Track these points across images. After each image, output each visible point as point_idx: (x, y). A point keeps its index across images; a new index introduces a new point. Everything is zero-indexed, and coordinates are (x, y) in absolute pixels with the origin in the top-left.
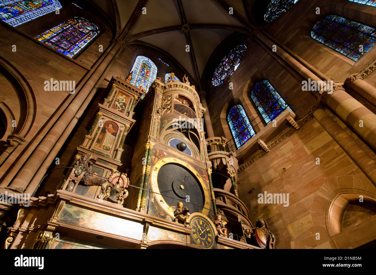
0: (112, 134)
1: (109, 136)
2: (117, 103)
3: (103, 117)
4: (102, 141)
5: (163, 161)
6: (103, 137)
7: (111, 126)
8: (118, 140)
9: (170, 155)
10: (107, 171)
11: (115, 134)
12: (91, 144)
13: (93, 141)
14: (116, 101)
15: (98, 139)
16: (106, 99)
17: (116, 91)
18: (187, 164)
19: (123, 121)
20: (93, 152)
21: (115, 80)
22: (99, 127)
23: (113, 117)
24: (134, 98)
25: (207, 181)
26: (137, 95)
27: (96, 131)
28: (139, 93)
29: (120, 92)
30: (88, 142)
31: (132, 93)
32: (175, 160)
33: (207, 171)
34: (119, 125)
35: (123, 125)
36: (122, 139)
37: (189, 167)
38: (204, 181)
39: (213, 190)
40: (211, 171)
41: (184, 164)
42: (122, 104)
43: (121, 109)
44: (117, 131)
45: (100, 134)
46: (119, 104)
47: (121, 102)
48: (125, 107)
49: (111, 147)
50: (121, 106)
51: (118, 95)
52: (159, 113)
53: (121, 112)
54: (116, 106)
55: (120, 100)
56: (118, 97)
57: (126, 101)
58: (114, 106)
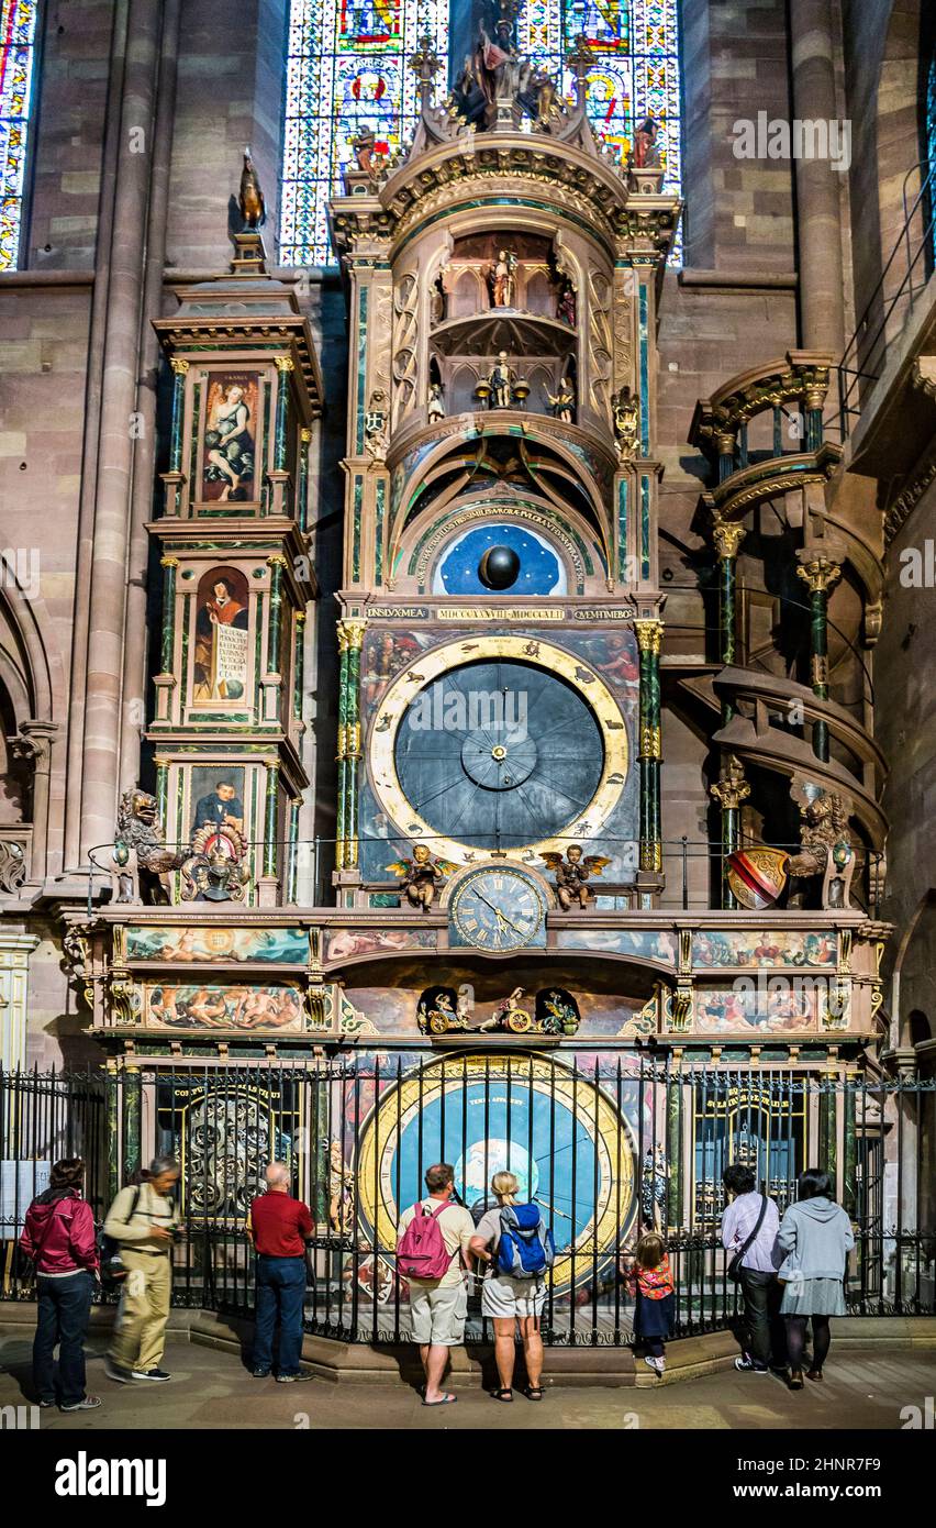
0: (235, 625)
2: (214, 455)
3: (183, 567)
4: (209, 668)
6: (211, 649)
7: (220, 588)
10: (255, 770)
11: (240, 621)
14: (208, 447)
15: (197, 665)
16: (166, 478)
17: (197, 386)
18: (527, 642)
19: (256, 545)
20: (191, 730)
21: (172, 332)
22: (187, 618)
23: (214, 551)
24: (280, 373)
25: (630, 684)
26: (284, 346)
27: (181, 639)
28: (289, 329)
29: (213, 377)
30: (170, 697)
31: (261, 347)
32: (469, 648)
33: (637, 632)
34: (247, 568)
35: (262, 564)
36: (271, 630)
37: (537, 652)
38: (614, 691)
39: (648, 716)
40: (653, 631)
41: (514, 646)
42: (234, 447)
43: (240, 481)
44: (245, 603)
45: (198, 642)
46: (224, 455)
47: (230, 441)
48: (252, 459)
49: (242, 681)
50: (236, 465)
51: (209, 407)
52: (369, 435)
53: (242, 495)
54: (214, 482)
55: (224, 428)
56: (212, 420)
57: (248, 417)
58: (210, 480)
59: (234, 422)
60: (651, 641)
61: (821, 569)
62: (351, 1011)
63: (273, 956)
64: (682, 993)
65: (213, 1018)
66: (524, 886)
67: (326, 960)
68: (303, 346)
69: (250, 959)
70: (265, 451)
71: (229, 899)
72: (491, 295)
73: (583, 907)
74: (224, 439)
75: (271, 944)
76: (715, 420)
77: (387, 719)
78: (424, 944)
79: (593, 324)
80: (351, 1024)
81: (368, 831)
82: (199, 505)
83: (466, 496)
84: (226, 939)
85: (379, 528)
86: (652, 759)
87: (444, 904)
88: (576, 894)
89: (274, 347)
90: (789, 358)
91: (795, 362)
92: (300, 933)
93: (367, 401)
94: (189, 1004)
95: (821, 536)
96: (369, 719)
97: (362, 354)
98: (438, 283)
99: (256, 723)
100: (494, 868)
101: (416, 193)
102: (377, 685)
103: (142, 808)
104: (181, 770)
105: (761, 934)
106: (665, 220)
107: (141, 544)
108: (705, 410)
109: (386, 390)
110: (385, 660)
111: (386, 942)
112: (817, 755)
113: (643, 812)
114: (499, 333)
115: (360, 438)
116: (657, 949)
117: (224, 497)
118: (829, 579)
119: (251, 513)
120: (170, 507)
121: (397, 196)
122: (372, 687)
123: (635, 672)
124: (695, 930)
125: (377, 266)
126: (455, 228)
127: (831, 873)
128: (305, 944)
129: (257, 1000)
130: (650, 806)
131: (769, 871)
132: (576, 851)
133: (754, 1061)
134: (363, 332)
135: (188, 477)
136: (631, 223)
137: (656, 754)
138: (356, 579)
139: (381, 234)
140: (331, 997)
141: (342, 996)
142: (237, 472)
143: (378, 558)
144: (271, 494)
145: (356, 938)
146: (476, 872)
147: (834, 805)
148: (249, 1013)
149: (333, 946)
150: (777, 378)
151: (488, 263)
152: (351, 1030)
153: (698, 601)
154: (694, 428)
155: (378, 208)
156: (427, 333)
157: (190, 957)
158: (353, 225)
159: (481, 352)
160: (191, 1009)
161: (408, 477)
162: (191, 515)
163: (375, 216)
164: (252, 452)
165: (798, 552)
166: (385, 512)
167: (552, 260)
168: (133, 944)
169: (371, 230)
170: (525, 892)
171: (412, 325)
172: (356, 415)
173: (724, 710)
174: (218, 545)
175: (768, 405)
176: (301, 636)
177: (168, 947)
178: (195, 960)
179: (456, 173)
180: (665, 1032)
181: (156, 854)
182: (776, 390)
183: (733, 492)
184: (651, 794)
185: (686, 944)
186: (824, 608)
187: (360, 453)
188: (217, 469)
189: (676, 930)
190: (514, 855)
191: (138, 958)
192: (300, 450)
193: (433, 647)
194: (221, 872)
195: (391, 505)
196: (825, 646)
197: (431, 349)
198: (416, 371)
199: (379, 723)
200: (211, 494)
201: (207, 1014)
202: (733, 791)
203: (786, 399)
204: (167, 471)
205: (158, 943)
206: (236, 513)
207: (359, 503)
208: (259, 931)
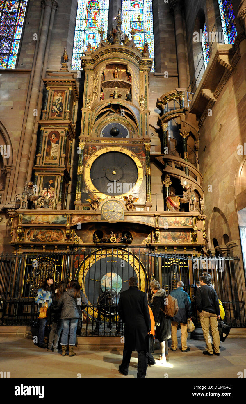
0: (56, 143)
1: (54, 145)
2: (54, 107)
3: (45, 131)
4: (49, 153)
5: (95, 156)
6: (50, 149)
7: (53, 135)
8: (61, 147)
9: (102, 146)
10: (58, 177)
11: (57, 143)
12: (43, 160)
13: (43, 156)
14: (53, 105)
15: (47, 152)
16: (43, 111)
17: (51, 93)
18: (121, 148)
19: (62, 126)
20: (44, 167)
21: (47, 81)
22: (45, 142)
23: (53, 127)
24: (69, 91)
25: (143, 158)
26: (71, 85)
27: (44, 146)
28: (72, 82)
29: (55, 91)
30: (40, 159)
31: (66, 85)
32: (108, 149)
33: (145, 146)
34: (60, 131)
35: (63, 130)
36: (64, 144)
37: (123, 150)
38: (140, 159)
39: (148, 165)
40: (148, 146)
41: (117, 149)
42: (59, 106)
43: (59, 112)
44: (59, 139)
45: (47, 147)
46: (56, 107)
47: (58, 104)
48: (62, 108)
49: (57, 156)
50: (59, 109)
51: (54, 97)
52: (87, 103)
53: (60, 115)
54: (54, 112)
55: (57, 101)
56: (54, 100)
57: (62, 99)
58: (53, 112)
59: (59, 100)
60: (148, 148)
61: (185, 133)
62: (77, 237)
63: (59, 222)
64: (157, 233)
65: (42, 239)
66: (119, 205)
67: (71, 223)
68: (75, 85)
69: (53, 223)
70: (65, 106)
71: (49, 208)
72: (114, 76)
73: (133, 210)
74: (57, 104)
75: (58, 219)
76: (161, 102)
77: (89, 165)
78: (95, 219)
79: (135, 82)
80: (77, 240)
81: (83, 191)
82: (50, 117)
83: (108, 117)
84: (47, 218)
85: (89, 123)
86: (149, 175)
87: (100, 209)
88: (131, 207)
89: (68, 85)
90: (176, 90)
91: (177, 91)
92: (65, 216)
93: (87, 97)
94: (37, 235)
95: (185, 126)
96: (85, 165)
97: (87, 87)
98: (103, 73)
99: (59, 166)
100: (112, 200)
101: (99, 56)
102: (87, 157)
103: (30, 185)
104: (41, 177)
105: (175, 218)
106: (150, 63)
107: (37, 125)
108: (159, 100)
109: (91, 95)
110: (89, 152)
111: (86, 219)
112: (186, 174)
113: (147, 187)
114: (115, 84)
115: (86, 104)
116: (150, 221)
117: (56, 116)
118: (187, 135)
119: (61, 119)
120: (43, 117)
121: (95, 56)
122: (86, 157)
123: (145, 155)
124: (159, 216)
125: (91, 70)
126: (107, 63)
127: (190, 203)
128: (66, 219)
129: (54, 234)
130: (148, 186)
131: (176, 201)
132: (131, 196)
133: (175, 251)
134: (87, 83)
135: (48, 111)
136: (143, 63)
137: (150, 174)
138: (83, 134)
139: (92, 64)
140: (72, 233)
141: (75, 233)
142: (59, 110)
143: (88, 129)
144: (66, 115)
145: (79, 218)
146: (108, 201)
147: (190, 186)
148: (51, 238)
149: (73, 219)
150: (174, 94)
151: (114, 70)
152: (76, 242)
153: (159, 140)
154: (157, 104)
155: (91, 59)
156: (100, 83)
157: (38, 223)
158: (86, 62)
159: (112, 87)
160: (37, 236)
161: (96, 112)
162: (48, 119)
163: (91, 60)
164: (63, 106)
165: (180, 130)
166: (90, 120)
167: (127, 70)
168: (24, 219)
169: (89, 63)
170: (119, 206)
171: (97, 81)
172: (85, 99)
173: (165, 164)
174: (54, 126)
175: (172, 99)
176: (71, 146)
177: (32, 220)
178: (39, 223)
179: (107, 52)
180: (153, 243)
181: (32, 196)
182: (173, 96)
183: (165, 117)
184: (149, 183)
185: (157, 220)
186: (186, 142)
187: (85, 107)
188: (55, 110)
189: (155, 216)
190: (117, 197)
191: (25, 223)
192: (73, 107)
193: (100, 149)
194: (47, 201)
195: (92, 118)
196: (187, 150)
197: (101, 86)
198: (98, 91)
199: (87, 166)
200: (53, 115)
201: (41, 238)
202: (168, 183)
203: (176, 98)
204: (43, 110)
205: (30, 219)
206: (58, 119)
207: (85, 118)
208: (55, 216)
